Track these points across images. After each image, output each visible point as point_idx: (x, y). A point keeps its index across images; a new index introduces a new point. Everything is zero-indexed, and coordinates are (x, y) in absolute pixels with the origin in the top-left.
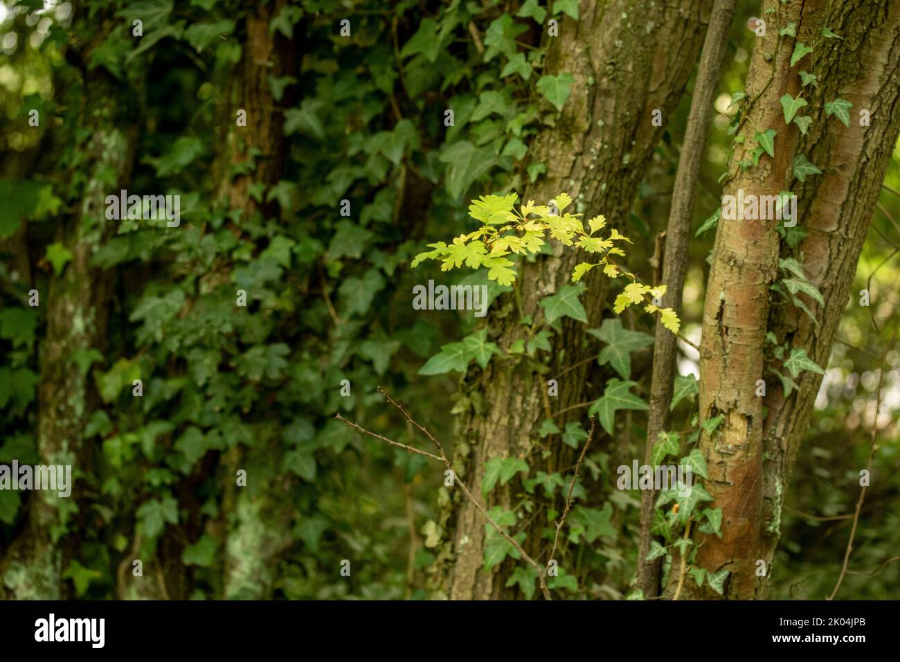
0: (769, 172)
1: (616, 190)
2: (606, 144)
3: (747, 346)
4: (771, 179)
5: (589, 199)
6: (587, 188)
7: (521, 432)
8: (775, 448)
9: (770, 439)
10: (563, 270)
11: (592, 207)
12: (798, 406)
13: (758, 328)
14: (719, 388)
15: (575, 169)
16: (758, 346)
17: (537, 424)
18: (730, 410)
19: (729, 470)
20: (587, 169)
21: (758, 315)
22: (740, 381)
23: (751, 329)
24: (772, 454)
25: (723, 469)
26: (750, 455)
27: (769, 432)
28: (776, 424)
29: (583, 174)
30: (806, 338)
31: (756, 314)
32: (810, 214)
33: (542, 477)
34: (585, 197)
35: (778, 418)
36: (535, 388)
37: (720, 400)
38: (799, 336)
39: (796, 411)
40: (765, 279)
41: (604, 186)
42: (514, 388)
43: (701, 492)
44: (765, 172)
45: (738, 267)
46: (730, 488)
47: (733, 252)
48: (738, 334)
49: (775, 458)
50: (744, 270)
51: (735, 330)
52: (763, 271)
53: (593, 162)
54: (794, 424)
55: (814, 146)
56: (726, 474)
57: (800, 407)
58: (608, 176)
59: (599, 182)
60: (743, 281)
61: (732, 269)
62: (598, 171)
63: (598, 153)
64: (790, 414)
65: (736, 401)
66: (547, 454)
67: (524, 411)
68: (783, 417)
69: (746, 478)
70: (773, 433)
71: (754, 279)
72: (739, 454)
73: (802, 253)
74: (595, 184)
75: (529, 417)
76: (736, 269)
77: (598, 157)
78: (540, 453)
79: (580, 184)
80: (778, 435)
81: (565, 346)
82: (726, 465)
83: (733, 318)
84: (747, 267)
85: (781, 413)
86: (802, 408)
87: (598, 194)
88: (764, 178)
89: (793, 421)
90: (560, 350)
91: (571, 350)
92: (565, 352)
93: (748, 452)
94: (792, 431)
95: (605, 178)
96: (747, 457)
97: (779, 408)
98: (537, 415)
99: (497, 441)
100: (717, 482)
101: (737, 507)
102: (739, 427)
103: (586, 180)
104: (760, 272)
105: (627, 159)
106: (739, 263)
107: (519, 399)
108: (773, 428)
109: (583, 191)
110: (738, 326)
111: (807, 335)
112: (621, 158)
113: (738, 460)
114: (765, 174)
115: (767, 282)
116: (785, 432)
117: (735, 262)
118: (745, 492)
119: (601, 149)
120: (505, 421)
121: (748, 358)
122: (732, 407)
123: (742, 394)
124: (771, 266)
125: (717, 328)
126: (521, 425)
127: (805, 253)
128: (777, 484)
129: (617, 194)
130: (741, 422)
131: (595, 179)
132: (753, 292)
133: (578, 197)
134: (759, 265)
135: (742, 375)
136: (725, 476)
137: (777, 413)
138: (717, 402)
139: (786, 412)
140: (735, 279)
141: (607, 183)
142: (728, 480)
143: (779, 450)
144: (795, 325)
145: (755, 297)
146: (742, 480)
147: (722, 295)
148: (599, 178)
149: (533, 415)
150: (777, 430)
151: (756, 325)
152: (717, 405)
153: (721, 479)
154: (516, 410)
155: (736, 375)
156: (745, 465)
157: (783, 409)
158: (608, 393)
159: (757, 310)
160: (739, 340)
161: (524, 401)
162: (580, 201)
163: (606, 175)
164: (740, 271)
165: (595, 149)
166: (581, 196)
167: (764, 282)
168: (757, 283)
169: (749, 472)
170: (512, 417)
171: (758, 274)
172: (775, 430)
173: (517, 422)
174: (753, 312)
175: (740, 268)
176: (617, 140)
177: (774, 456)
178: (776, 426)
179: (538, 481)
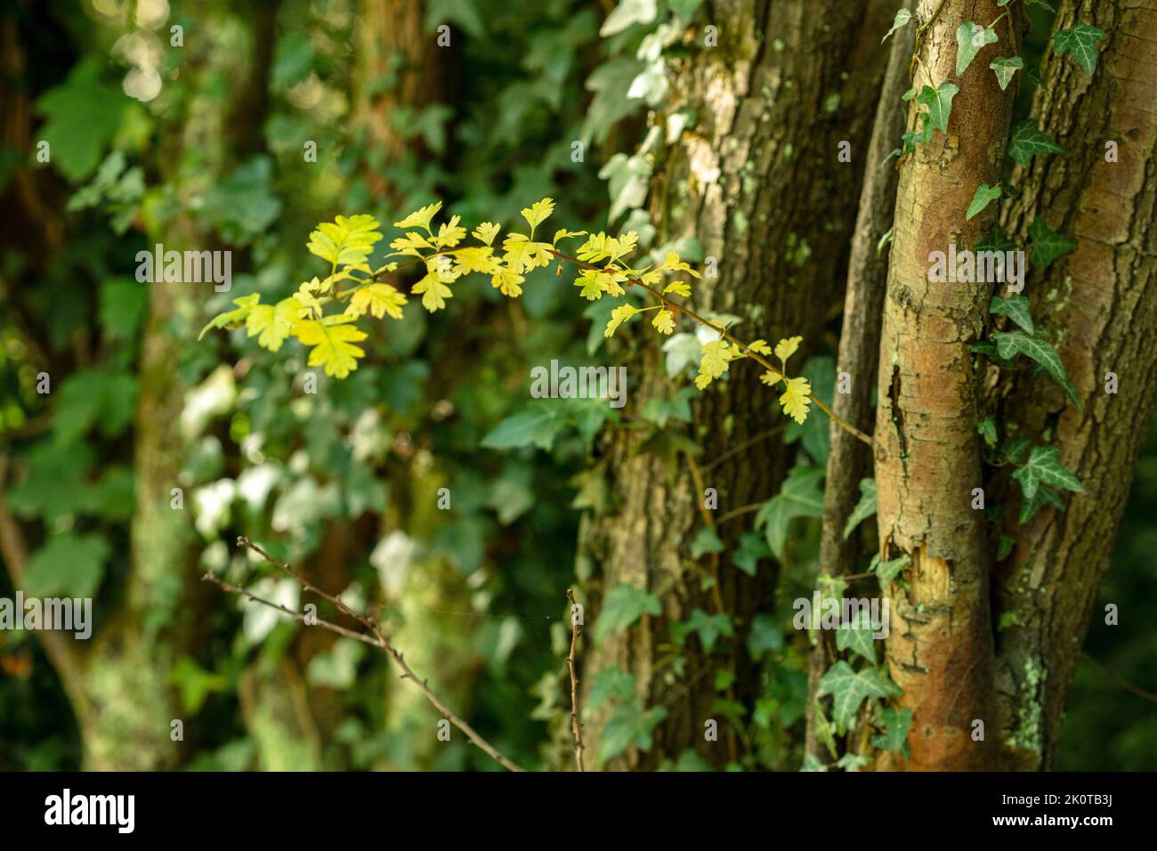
0: (956, 152)
1: (816, 154)
2: (790, 78)
3: (939, 444)
4: (959, 165)
5: (764, 169)
6: (759, 152)
7: (665, 547)
8: (1028, 606)
9: (1021, 590)
10: (724, 287)
11: (768, 184)
12: (1070, 535)
13: (958, 414)
14: (899, 512)
15: (740, 121)
16: (961, 445)
17: (690, 535)
18: (916, 550)
19: (921, 647)
20: (758, 121)
21: (955, 395)
22: (931, 502)
23: (944, 416)
24: (1023, 615)
25: (912, 645)
26: (955, 623)
27: (1018, 578)
28: (1029, 566)
29: (751, 129)
30: (1079, 424)
31: (951, 392)
32: (1079, 213)
33: (699, 620)
34: (757, 167)
35: (1033, 556)
36: (685, 478)
37: (901, 532)
38: (1067, 419)
39: (1066, 545)
40: (960, 333)
41: (788, 150)
42: (652, 477)
43: (873, 682)
44: (948, 151)
45: (914, 311)
46: (925, 678)
47: (905, 286)
48: (923, 424)
49: (1029, 622)
50: (924, 317)
51: (918, 417)
52: (956, 321)
53: (767, 109)
54: (1066, 566)
55: (1081, 98)
56: (917, 654)
57: (1074, 537)
58: (796, 134)
59: (780, 143)
60: (924, 333)
61: (906, 315)
62: (777, 126)
63: (774, 94)
64: (1055, 547)
65: (925, 536)
66: (708, 582)
67: (669, 513)
68: (1042, 556)
69: (951, 662)
70: (1025, 579)
71: (943, 333)
72: (937, 621)
73: (1068, 279)
74: (772, 145)
75: (676, 523)
76: (911, 315)
77: (776, 100)
78: (698, 581)
79: (746, 145)
80: (1034, 584)
81: (734, 410)
82: (916, 639)
83: (912, 397)
84: (928, 312)
85: (1038, 546)
86: (1079, 539)
87: (779, 161)
88: (947, 163)
89: (1062, 562)
90: (724, 417)
91: (746, 416)
92: (735, 419)
93: (951, 620)
94: (1062, 578)
95: (791, 136)
96: (951, 628)
97: (1036, 539)
98: (688, 521)
99: (632, 559)
100: (904, 665)
101: (939, 708)
102: (936, 577)
103: (756, 140)
104: (951, 321)
105: (832, 103)
106: (916, 303)
107: (659, 494)
108: (1026, 571)
109: (752, 156)
110: (921, 411)
111: (1080, 419)
112: (820, 102)
113: (934, 633)
114: (949, 155)
115: (964, 338)
116: (1045, 580)
117: (909, 303)
118: (951, 685)
119: (781, 90)
120: (641, 527)
121: (944, 464)
122: (919, 545)
123: (935, 524)
124: (971, 312)
125: (890, 411)
126: (665, 536)
127: (1073, 279)
128: (1028, 666)
129: (820, 161)
130: (940, 570)
131: (771, 137)
132: (941, 355)
133: (744, 168)
134: (948, 311)
135: (935, 492)
136: (915, 657)
137: (1033, 547)
138: (897, 535)
139: (1047, 546)
140: (912, 330)
141: (795, 145)
142: (920, 663)
143: (1034, 609)
144: (1061, 400)
145: (946, 364)
146: (944, 665)
147: (895, 358)
148: (778, 136)
149: (683, 521)
150: (1033, 575)
151: (953, 408)
152: (896, 541)
153: (910, 661)
154: (656, 511)
155: (924, 491)
156: (948, 640)
157: (1043, 540)
158: (787, 489)
159: (953, 385)
160: (926, 434)
161: (668, 497)
162: (749, 174)
163: (792, 131)
164: (917, 318)
165: (770, 89)
166: (750, 166)
167: (959, 340)
168: (948, 340)
169: (955, 652)
170: (650, 524)
171: (948, 324)
172: (1028, 576)
173: (658, 530)
174: (946, 387)
175: (918, 312)
176: (810, 72)
177: (1026, 619)
178: (1031, 569)
179: (692, 626)
